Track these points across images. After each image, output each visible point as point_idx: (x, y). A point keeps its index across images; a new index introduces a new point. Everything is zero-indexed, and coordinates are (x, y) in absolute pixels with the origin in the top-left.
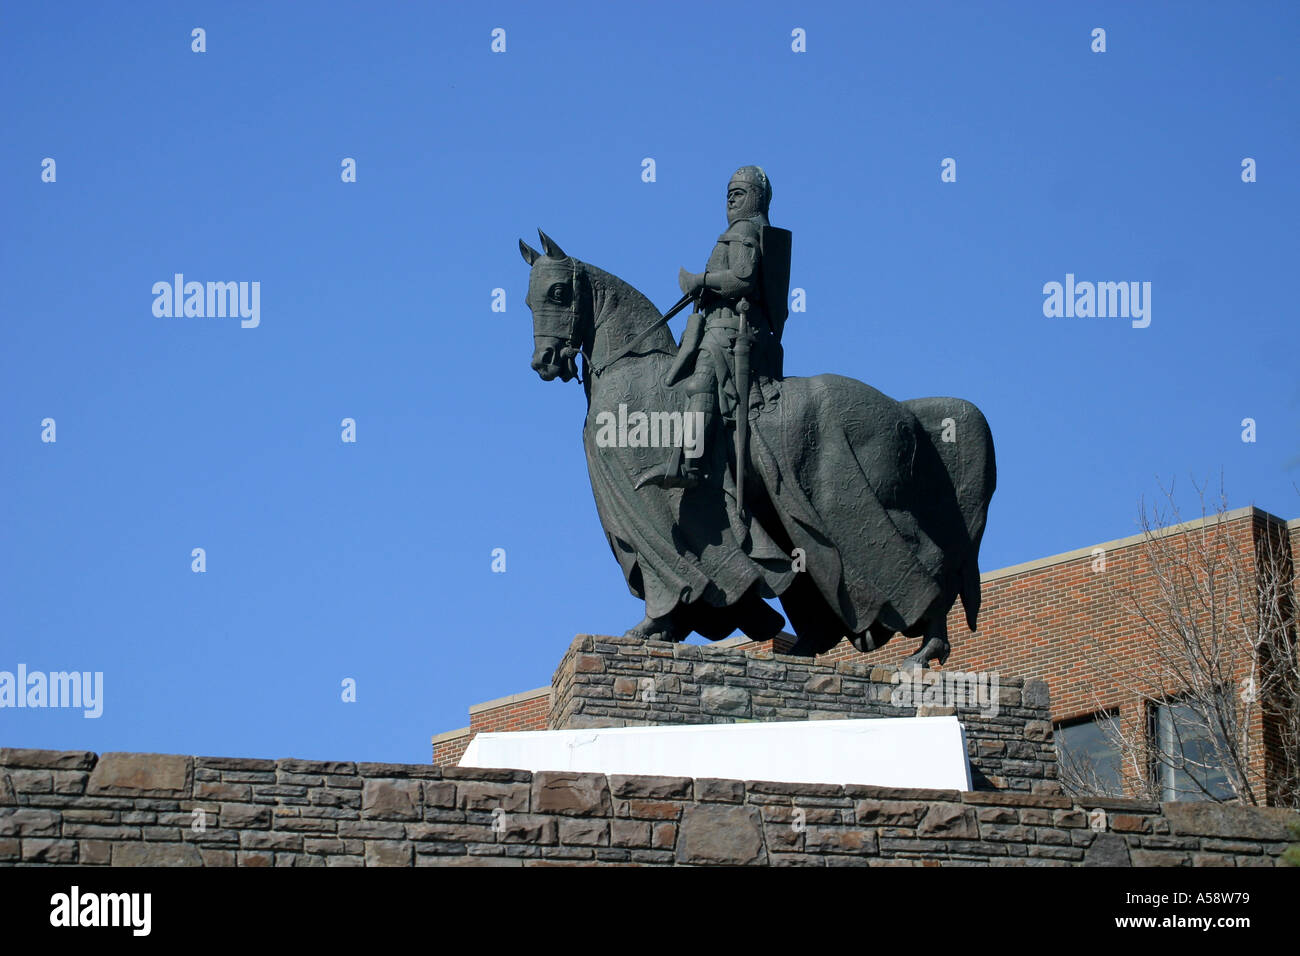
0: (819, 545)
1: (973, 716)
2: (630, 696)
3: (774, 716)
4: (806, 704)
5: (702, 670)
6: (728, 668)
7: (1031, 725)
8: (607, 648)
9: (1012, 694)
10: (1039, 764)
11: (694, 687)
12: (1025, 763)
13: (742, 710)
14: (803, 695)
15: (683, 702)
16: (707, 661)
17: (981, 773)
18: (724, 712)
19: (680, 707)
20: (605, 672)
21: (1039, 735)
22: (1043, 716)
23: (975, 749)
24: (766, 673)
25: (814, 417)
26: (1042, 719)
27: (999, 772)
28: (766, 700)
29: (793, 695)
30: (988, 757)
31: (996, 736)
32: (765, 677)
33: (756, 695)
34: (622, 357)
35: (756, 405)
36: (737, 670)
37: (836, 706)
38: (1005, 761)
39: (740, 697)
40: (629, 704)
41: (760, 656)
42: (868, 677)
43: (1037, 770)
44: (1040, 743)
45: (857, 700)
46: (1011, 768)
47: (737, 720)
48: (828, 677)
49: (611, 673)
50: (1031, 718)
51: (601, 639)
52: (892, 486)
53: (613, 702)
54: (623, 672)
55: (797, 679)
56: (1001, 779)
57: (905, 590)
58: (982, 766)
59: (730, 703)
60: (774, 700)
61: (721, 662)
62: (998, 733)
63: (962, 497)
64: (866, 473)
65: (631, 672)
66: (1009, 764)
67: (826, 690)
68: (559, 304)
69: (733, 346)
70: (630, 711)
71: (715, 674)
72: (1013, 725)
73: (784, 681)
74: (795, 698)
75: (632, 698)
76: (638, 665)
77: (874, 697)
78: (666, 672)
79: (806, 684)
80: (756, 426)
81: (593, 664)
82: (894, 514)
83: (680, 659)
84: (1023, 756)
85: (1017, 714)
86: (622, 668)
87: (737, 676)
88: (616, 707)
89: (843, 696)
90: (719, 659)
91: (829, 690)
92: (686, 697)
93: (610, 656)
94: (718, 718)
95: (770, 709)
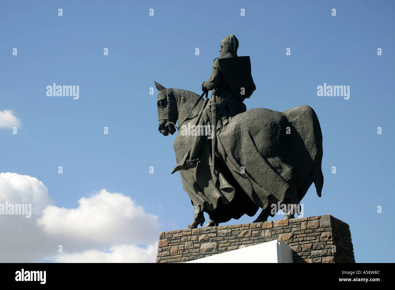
0: (243, 178)
1: (300, 235)
2: (176, 253)
3: (226, 250)
4: (238, 243)
5: (201, 237)
6: (211, 235)
7: (323, 234)
8: (170, 236)
9: (316, 223)
10: (325, 251)
11: (198, 245)
12: (320, 251)
13: (214, 251)
14: (237, 240)
15: (194, 252)
16: (204, 234)
17: (302, 258)
18: (208, 253)
19: (193, 254)
20: (168, 246)
21: (326, 238)
22: (328, 229)
23: (300, 249)
24: (223, 234)
25: (239, 128)
26: (328, 231)
27: (309, 257)
28: (224, 245)
29: (233, 241)
30: (305, 251)
31: (309, 242)
32: (224, 235)
33: (220, 244)
34: (185, 121)
35: (219, 129)
36: (215, 235)
37: (249, 242)
38: (312, 252)
39: (214, 245)
40: (175, 256)
41: (222, 228)
42: (261, 227)
43: (324, 253)
44: (326, 241)
45: (257, 238)
46: (314, 254)
47: (213, 255)
48: (245, 231)
49: (170, 246)
50: (323, 232)
51: (167, 233)
52: (268, 149)
53: (170, 257)
54: (174, 244)
55: (235, 234)
56: (310, 260)
57: (277, 189)
58: (303, 256)
59: (210, 249)
60: (226, 244)
61: (208, 233)
62: (309, 240)
63: (307, 144)
64: (257, 146)
65: (176, 244)
66: (314, 252)
67: (245, 236)
68: (162, 107)
69: (210, 109)
70: (176, 259)
71: (205, 238)
72: (316, 236)
73: (231, 235)
74: (235, 242)
75: (176, 254)
76: (179, 240)
77: (263, 235)
78: (189, 241)
79: (238, 235)
80: (219, 137)
81: (164, 243)
82: (270, 160)
83: (194, 235)
84: (319, 248)
85: (318, 231)
86: (174, 243)
87: (214, 237)
88: (171, 258)
89: (252, 237)
90: (207, 232)
91: (247, 236)
92: (195, 250)
93: (170, 239)
94: (206, 255)
95: (224, 248)
